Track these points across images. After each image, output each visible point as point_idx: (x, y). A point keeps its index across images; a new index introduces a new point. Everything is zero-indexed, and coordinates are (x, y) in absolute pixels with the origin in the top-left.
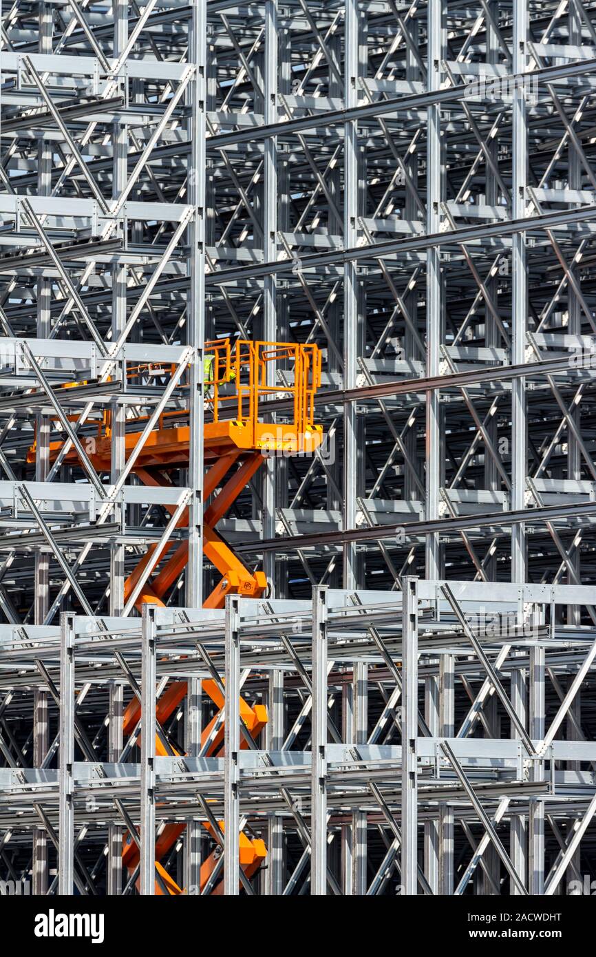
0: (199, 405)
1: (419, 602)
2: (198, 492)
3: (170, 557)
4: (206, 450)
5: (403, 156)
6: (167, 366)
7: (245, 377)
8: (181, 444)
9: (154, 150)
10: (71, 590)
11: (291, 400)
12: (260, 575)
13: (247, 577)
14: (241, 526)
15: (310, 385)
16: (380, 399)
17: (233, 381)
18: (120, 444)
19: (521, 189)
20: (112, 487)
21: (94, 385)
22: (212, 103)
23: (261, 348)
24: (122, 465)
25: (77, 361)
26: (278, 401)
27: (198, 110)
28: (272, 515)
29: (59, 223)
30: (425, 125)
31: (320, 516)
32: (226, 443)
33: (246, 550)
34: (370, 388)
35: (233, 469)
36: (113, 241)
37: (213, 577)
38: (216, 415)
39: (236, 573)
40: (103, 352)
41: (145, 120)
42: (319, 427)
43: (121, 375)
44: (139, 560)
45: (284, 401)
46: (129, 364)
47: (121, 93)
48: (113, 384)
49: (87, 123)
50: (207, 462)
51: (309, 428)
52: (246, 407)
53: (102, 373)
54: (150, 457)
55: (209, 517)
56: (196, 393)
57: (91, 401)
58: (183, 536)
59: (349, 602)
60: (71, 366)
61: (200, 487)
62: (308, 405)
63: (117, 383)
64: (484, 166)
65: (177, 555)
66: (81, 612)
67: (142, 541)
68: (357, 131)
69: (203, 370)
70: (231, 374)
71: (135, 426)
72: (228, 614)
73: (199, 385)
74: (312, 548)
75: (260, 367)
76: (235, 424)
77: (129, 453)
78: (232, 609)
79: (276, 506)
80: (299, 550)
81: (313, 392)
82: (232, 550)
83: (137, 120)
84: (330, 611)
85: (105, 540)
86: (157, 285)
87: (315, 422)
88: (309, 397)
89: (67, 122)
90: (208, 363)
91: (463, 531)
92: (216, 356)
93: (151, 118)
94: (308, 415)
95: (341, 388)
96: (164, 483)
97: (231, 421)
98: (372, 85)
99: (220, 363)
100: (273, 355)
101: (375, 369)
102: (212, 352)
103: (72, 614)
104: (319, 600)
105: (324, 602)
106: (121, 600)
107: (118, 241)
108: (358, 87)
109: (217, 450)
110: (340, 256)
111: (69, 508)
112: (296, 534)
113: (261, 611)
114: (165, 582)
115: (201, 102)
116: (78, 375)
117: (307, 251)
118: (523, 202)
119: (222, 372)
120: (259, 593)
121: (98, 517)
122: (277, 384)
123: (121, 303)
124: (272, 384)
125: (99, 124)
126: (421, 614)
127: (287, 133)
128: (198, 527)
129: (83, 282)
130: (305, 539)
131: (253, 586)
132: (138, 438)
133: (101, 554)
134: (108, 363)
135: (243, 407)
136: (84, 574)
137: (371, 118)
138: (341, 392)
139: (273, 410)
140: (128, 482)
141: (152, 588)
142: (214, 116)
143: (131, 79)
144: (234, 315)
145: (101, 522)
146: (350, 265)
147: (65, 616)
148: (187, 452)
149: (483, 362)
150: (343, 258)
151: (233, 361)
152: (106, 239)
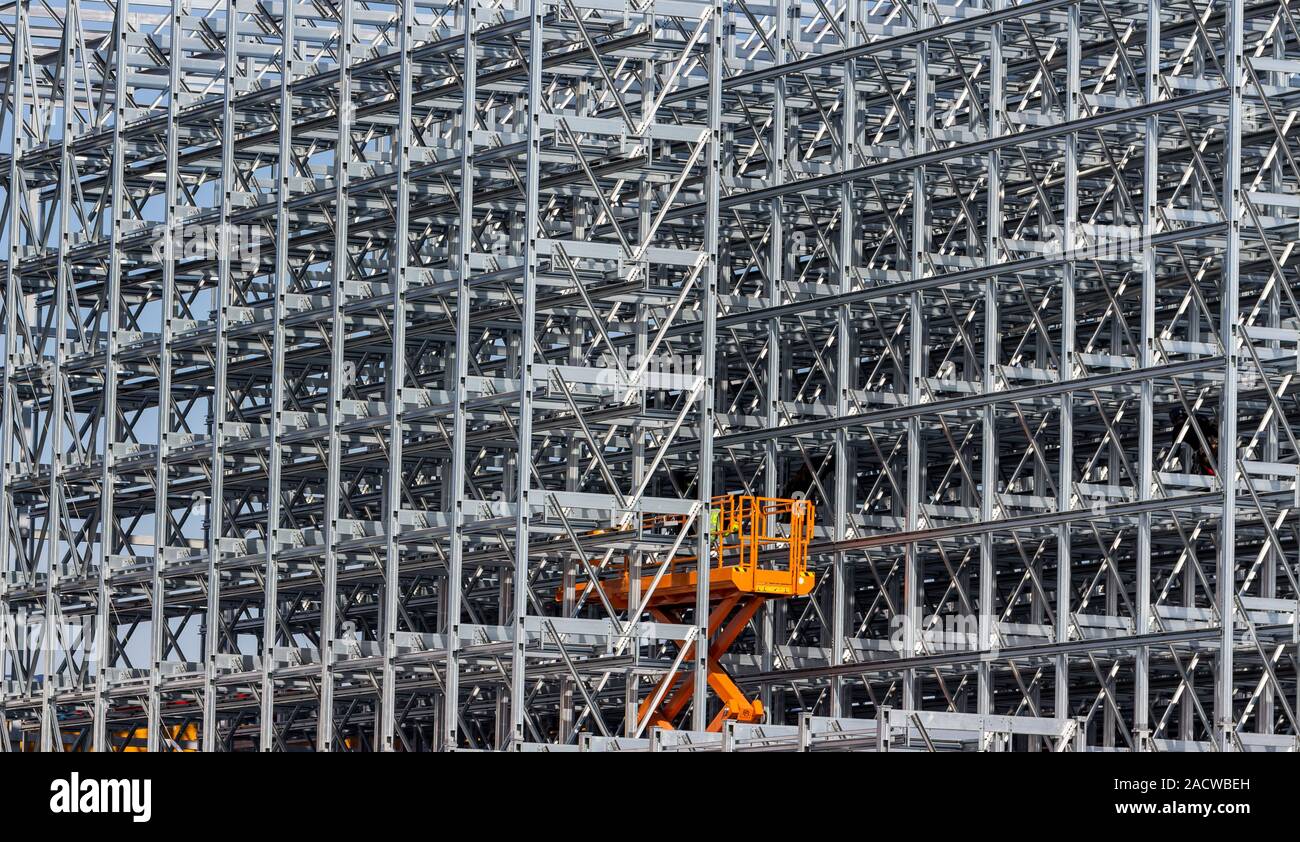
0: (705, 553)
1: (892, 729)
2: (704, 630)
3: (679, 686)
4: (711, 592)
5: (890, 337)
6: (679, 518)
7: (746, 530)
8: (691, 586)
9: (669, 329)
10: (590, 713)
11: (788, 550)
12: (757, 703)
13: (746, 705)
14: (746, 660)
15: (804, 536)
16: (866, 550)
17: (736, 532)
18: (636, 585)
19: (992, 366)
20: (628, 623)
21: (614, 534)
22: (722, 287)
23: (762, 503)
24: (638, 605)
25: (601, 512)
26: (777, 551)
27: (710, 293)
28: (770, 650)
29: (588, 390)
30: (909, 310)
31: (814, 653)
32: (731, 586)
33: (749, 683)
34: (857, 541)
35: (736, 610)
36: (633, 406)
37: (715, 705)
38: (721, 562)
39: (736, 701)
40: (622, 505)
41: (664, 301)
42: (811, 574)
43: (638, 524)
44: (651, 689)
45: (782, 550)
46: (647, 515)
47: (643, 277)
48: (631, 533)
49: (613, 303)
50: (713, 603)
51: (803, 574)
52: (747, 555)
53: (621, 523)
54: (663, 598)
55: (713, 651)
56: (704, 541)
57: (612, 547)
58: (690, 668)
59: (830, 728)
60: (597, 517)
61: (706, 625)
62: (802, 554)
63: (634, 531)
64: (962, 347)
65: (683, 685)
66: (598, 733)
67: (654, 672)
68: (851, 314)
69: (711, 521)
70: (735, 526)
71: (650, 570)
72: (724, 736)
73: (706, 535)
74: (806, 681)
75: (761, 520)
76: (737, 569)
77: (643, 593)
78: (728, 733)
79: (774, 642)
80: (793, 682)
81: (806, 542)
82: (734, 682)
83: (656, 301)
84: (813, 736)
85: (623, 670)
86: (669, 447)
87: (809, 570)
88: (803, 548)
89: (594, 301)
90: (716, 516)
91: (936, 668)
92: (722, 510)
93: (669, 299)
94: (802, 563)
95: (833, 540)
96: (674, 621)
97: (733, 567)
98: (865, 274)
99: (725, 515)
100: (773, 510)
101: (863, 524)
102: (719, 506)
103: (589, 735)
104: (804, 726)
105: (808, 728)
106: (635, 724)
107: (637, 406)
108: (851, 275)
109: (721, 592)
110: (832, 424)
111: (592, 641)
112: (793, 668)
113: (754, 734)
114: (675, 708)
115: (713, 286)
116: (600, 524)
117: (807, 419)
118: (993, 378)
119: (727, 524)
120: (757, 719)
121: (615, 650)
122: (777, 536)
123: (639, 461)
124: (771, 535)
125: (623, 303)
126: (893, 739)
127: (788, 315)
128: (703, 660)
129: (606, 443)
130: (799, 672)
131: (751, 713)
132: (652, 581)
133: (618, 683)
134: (627, 514)
135: (745, 555)
136: (606, 700)
137: (861, 303)
138: (832, 544)
139: (772, 558)
140: (643, 619)
141: (662, 713)
142: (726, 299)
143: (652, 265)
144: (740, 475)
145: (619, 654)
146: (842, 431)
147: (583, 737)
148: (694, 594)
149: (958, 519)
150: (834, 424)
151: (736, 514)
152: (628, 404)
